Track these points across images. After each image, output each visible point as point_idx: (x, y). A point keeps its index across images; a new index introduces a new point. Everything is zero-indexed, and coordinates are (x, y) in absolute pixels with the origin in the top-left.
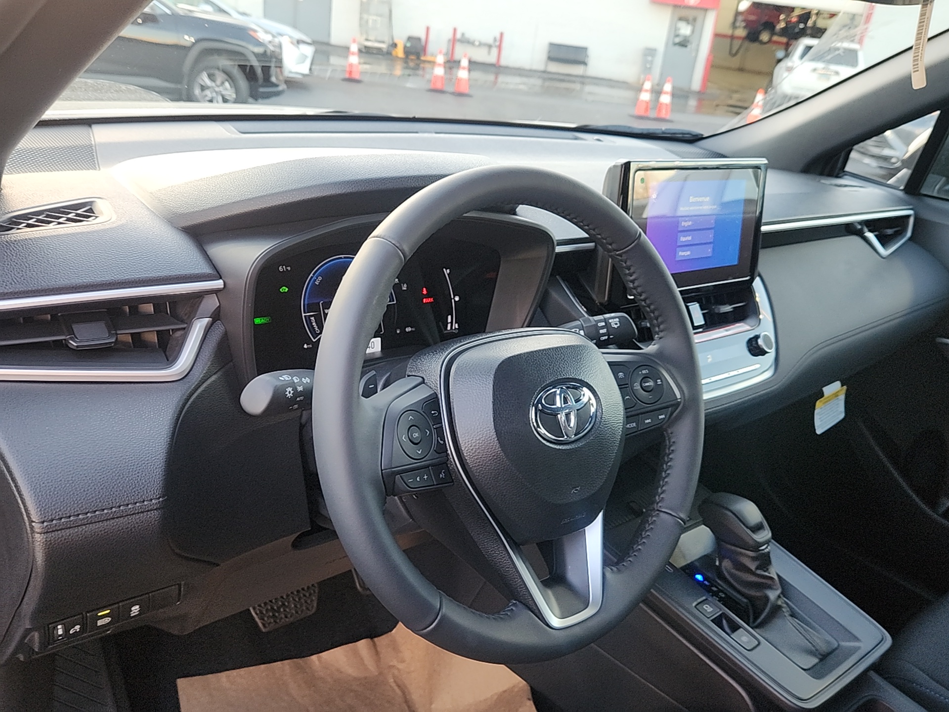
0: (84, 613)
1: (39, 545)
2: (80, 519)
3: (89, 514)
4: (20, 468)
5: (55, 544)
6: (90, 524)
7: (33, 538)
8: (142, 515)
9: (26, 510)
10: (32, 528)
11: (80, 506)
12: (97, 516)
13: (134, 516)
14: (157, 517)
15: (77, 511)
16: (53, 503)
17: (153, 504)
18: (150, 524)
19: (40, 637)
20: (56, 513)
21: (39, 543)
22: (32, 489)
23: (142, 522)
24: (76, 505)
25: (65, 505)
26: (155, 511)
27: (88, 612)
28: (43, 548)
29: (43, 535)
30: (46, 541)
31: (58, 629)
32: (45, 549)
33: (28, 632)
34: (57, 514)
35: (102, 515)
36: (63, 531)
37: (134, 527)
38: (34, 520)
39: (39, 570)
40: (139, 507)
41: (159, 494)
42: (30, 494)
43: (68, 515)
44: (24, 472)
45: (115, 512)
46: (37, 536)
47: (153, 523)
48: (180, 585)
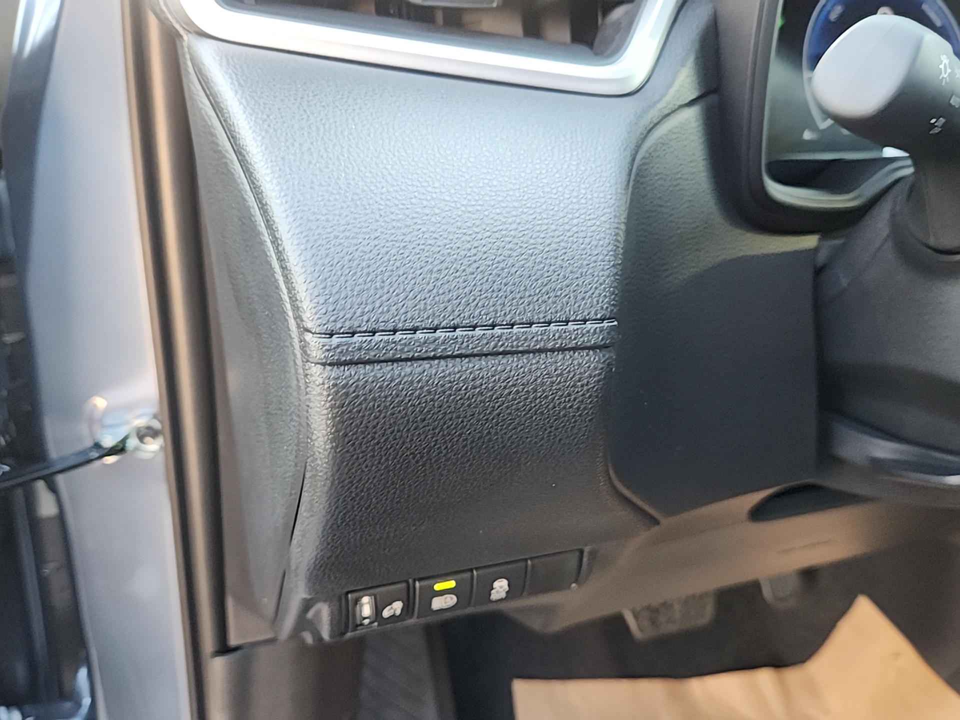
0: (411, 581)
1: (321, 394)
2: (418, 340)
3: (438, 333)
4: (286, 195)
5: (357, 397)
6: (440, 358)
7: (306, 375)
8: (560, 357)
9: (293, 300)
10: (304, 347)
11: (421, 305)
12: (460, 340)
13: (543, 356)
14: (595, 368)
15: (412, 319)
16: (357, 288)
17: (588, 332)
18: (579, 384)
19: (332, 613)
20: (362, 314)
21: (318, 390)
22: (309, 246)
23: (561, 374)
24: (410, 303)
25: (384, 298)
26: (591, 352)
27: (420, 580)
28: (328, 405)
29: (328, 368)
30: (335, 385)
31: (362, 605)
32: (332, 407)
33: (307, 605)
34: (365, 318)
35: (469, 338)
36: (377, 367)
37: (543, 384)
38: (309, 325)
39: (319, 462)
40: (557, 335)
41: (602, 308)
42: (303, 258)
43: (390, 326)
44: (292, 207)
45: (500, 336)
46: (316, 370)
47: (585, 381)
48: (581, 552)
